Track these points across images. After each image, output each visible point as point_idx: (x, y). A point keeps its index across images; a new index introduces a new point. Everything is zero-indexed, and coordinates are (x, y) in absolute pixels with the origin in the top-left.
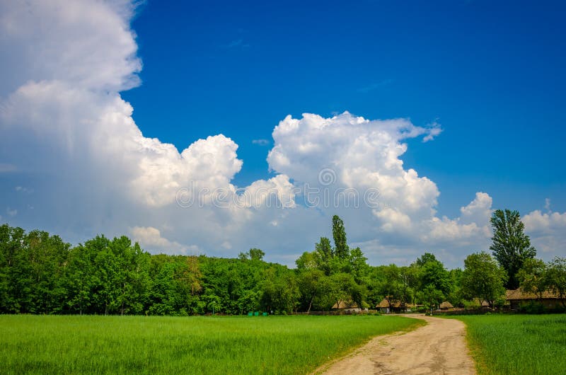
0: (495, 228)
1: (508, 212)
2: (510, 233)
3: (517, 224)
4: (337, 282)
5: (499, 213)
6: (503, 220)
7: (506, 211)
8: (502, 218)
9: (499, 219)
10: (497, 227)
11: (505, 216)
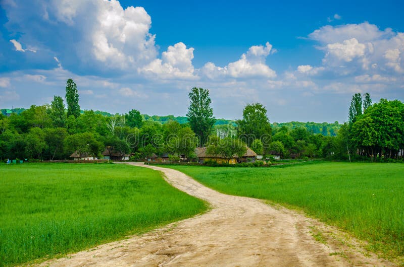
0: (191, 101)
1: (201, 89)
2: (201, 105)
3: (206, 99)
4: (82, 138)
5: (195, 90)
6: (198, 95)
7: (200, 89)
8: (197, 93)
9: (195, 94)
10: (193, 100)
11: (199, 92)
